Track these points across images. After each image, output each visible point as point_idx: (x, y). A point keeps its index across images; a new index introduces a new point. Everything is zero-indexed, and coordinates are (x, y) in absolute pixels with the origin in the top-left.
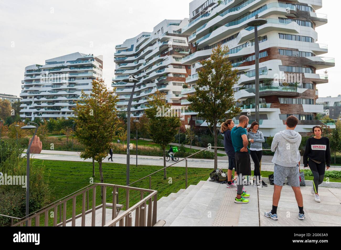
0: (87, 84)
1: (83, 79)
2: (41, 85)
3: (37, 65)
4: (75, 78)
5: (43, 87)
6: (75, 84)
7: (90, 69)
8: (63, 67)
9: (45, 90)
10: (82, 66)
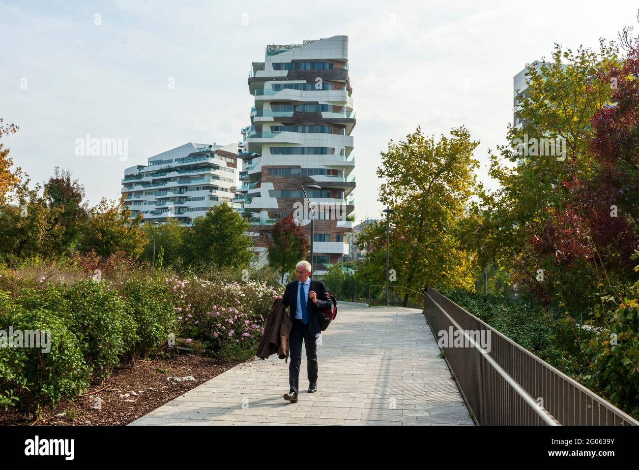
0: (203, 198)
1: (198, 189)
2: (142, 201)
3: (138, 166)
4: (186, 188)
5: (145, 204)
6: (187, 199)
7: (206, 172)
8: (170, 170)
9: (146, 210)
10: (196, 168)
